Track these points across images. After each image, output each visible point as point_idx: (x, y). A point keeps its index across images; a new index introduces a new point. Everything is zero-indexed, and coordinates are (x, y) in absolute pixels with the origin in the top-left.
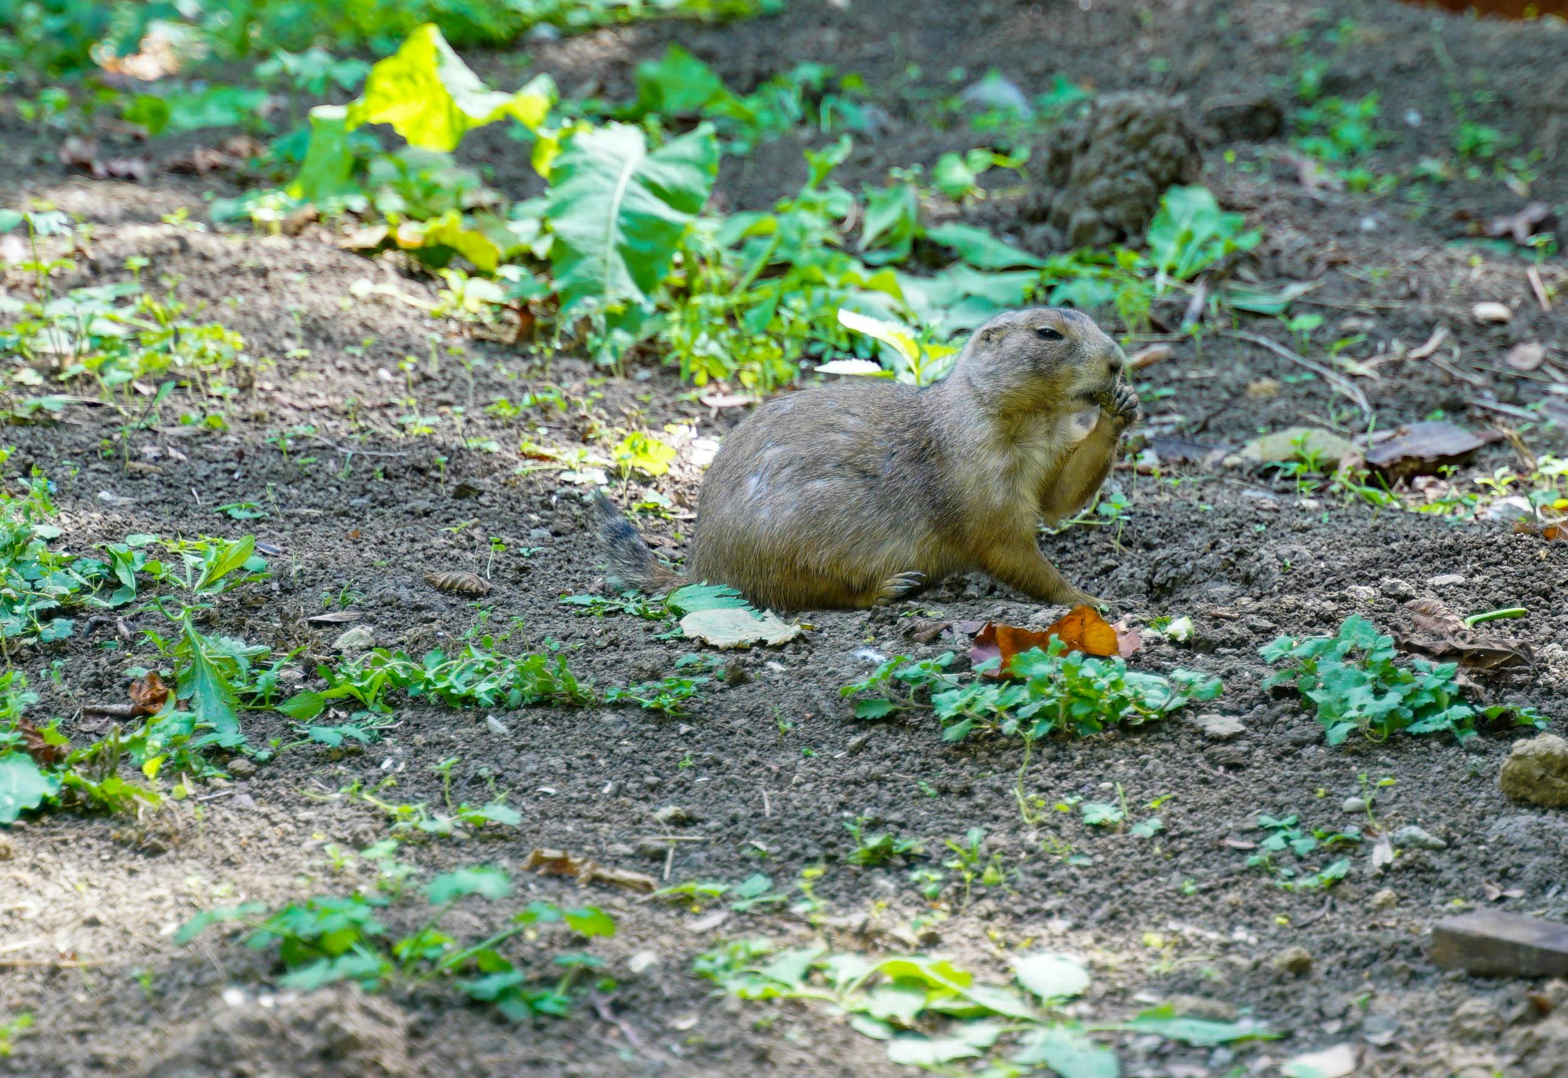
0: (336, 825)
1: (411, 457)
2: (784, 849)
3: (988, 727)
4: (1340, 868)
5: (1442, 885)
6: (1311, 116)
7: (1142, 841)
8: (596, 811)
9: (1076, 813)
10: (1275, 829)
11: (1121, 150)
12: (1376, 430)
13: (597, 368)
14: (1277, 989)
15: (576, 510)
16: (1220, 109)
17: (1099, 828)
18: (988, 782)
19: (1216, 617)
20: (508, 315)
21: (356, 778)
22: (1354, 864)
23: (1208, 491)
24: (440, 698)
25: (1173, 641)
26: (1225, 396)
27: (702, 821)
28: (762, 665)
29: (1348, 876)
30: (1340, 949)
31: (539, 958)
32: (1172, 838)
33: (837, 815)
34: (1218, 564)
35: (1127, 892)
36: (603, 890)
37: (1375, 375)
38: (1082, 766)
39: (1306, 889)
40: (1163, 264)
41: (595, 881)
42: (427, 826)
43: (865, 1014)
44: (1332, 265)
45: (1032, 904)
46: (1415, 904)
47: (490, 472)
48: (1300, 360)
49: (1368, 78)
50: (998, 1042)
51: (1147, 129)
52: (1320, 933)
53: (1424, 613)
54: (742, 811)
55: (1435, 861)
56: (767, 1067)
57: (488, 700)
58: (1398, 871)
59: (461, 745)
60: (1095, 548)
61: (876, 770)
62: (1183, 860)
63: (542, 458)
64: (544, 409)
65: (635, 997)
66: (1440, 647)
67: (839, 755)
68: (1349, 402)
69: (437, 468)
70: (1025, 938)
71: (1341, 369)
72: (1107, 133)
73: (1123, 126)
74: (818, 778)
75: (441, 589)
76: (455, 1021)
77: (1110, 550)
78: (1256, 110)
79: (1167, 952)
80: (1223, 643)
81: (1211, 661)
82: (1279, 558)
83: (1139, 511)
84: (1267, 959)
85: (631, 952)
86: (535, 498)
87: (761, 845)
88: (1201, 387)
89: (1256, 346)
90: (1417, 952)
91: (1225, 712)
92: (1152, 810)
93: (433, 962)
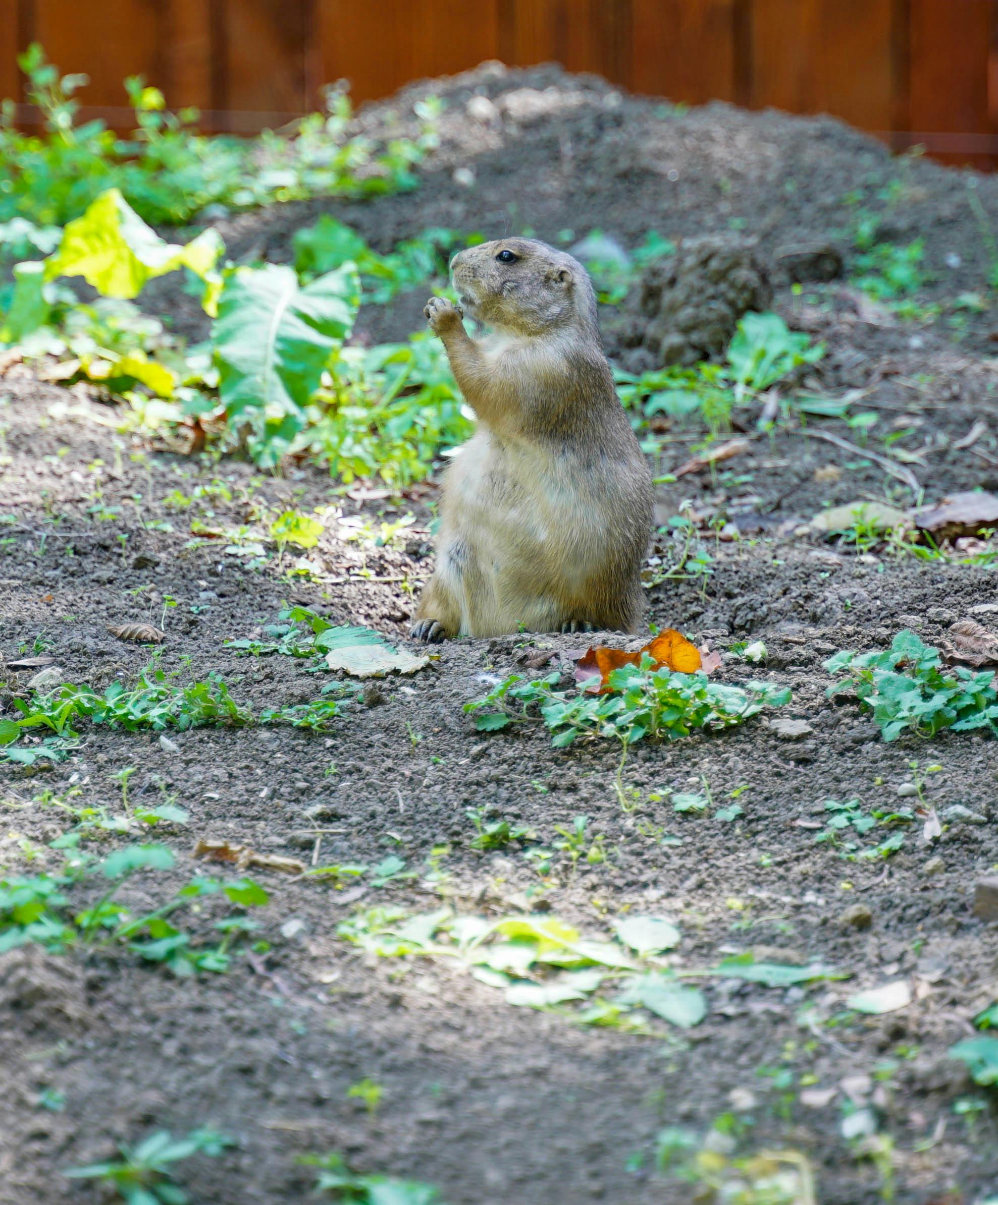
0: (29, 826)
1: (95, 536)
2: (416, 838)
3: (590, 734)
4: (896, 841)
5: (984, 854)
6: (865, 261)
7: (724, 824)
8: (253, 811)
9: (667, 803)
10: (839, 811)
11: (702, 283)
12: (923, 504)
13: (259, 471)
14: (842, 940)
15: (238, 576)
16: (789, 257)
17: (686, 814)
18: (592, 780)
19: (787, 642)
20: (183, 431)
21: (47, 789)
22: (907, 838)
23: (780, 552)
24: (120, 724)
25: (750, 662)
26: (795, 480)
27: (345, 817)
28: (396, 690)
29: (902, 848)
30: (897, 906)
31: (203, 927)
32: (751, 821)
33: (461, 810)
34: (789, 607)
35: (712, 866)
36: (259, 873)
37: (923, 462)
38: (672, 765)
39: (868, 860)
40: (741, 377)
41: (252, 865)
42: (107, 825)
43: (485, 966)
44: (886, 376)
45: (630, 878)
46: (962, 870)
47: (165, 548)
48: (858, 450)
49: (914, 230)
50: (600, 987)
51: (726, 264)
52: (879, 895)
53: (965, 634)
54: (379, 808)
55: (978, 834)
56: (400, 1010)
57: (161, 723)
58: (946, 843)
59: (137, 761)
60: (684, 598)
61: (494, 772)
62: (760, 839)
63: (210, 536)
64: (213, 499)
65: (286, 957)
66: (979, 660)
67: (464, 761)
68: (903, 483)
69: (120, 546)
70: (624, 904)
71: (894, 458)
72: (691, 270)
73: (705, 263)
74: (445, 780)
75: (121, 638)
76: (130, 976)
77: (697, 599)
78: (819, 258)
79: (748, 914)
80: (793, 662)
81: (782, 677)
82: (841, 599)
83: (721, 567)
84: (834, 917)
85: (281, 920)
86: (203, 568)
87: (397, 836)
88: (775, 474)
89: (822, 441)
90: (963, 908)
91: (794, 717)
92: (734, 799)
93: (110, 930)
